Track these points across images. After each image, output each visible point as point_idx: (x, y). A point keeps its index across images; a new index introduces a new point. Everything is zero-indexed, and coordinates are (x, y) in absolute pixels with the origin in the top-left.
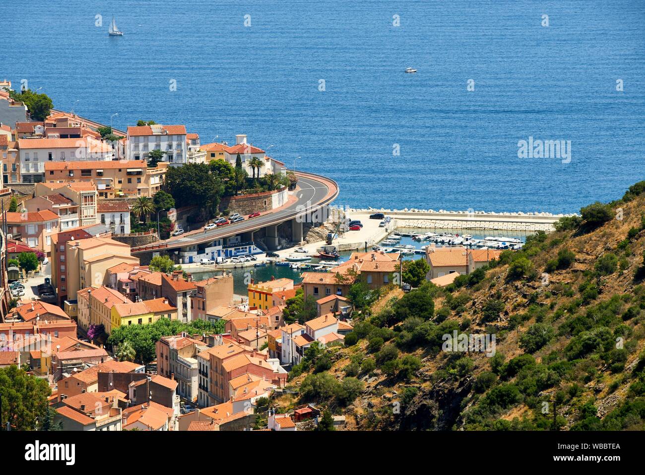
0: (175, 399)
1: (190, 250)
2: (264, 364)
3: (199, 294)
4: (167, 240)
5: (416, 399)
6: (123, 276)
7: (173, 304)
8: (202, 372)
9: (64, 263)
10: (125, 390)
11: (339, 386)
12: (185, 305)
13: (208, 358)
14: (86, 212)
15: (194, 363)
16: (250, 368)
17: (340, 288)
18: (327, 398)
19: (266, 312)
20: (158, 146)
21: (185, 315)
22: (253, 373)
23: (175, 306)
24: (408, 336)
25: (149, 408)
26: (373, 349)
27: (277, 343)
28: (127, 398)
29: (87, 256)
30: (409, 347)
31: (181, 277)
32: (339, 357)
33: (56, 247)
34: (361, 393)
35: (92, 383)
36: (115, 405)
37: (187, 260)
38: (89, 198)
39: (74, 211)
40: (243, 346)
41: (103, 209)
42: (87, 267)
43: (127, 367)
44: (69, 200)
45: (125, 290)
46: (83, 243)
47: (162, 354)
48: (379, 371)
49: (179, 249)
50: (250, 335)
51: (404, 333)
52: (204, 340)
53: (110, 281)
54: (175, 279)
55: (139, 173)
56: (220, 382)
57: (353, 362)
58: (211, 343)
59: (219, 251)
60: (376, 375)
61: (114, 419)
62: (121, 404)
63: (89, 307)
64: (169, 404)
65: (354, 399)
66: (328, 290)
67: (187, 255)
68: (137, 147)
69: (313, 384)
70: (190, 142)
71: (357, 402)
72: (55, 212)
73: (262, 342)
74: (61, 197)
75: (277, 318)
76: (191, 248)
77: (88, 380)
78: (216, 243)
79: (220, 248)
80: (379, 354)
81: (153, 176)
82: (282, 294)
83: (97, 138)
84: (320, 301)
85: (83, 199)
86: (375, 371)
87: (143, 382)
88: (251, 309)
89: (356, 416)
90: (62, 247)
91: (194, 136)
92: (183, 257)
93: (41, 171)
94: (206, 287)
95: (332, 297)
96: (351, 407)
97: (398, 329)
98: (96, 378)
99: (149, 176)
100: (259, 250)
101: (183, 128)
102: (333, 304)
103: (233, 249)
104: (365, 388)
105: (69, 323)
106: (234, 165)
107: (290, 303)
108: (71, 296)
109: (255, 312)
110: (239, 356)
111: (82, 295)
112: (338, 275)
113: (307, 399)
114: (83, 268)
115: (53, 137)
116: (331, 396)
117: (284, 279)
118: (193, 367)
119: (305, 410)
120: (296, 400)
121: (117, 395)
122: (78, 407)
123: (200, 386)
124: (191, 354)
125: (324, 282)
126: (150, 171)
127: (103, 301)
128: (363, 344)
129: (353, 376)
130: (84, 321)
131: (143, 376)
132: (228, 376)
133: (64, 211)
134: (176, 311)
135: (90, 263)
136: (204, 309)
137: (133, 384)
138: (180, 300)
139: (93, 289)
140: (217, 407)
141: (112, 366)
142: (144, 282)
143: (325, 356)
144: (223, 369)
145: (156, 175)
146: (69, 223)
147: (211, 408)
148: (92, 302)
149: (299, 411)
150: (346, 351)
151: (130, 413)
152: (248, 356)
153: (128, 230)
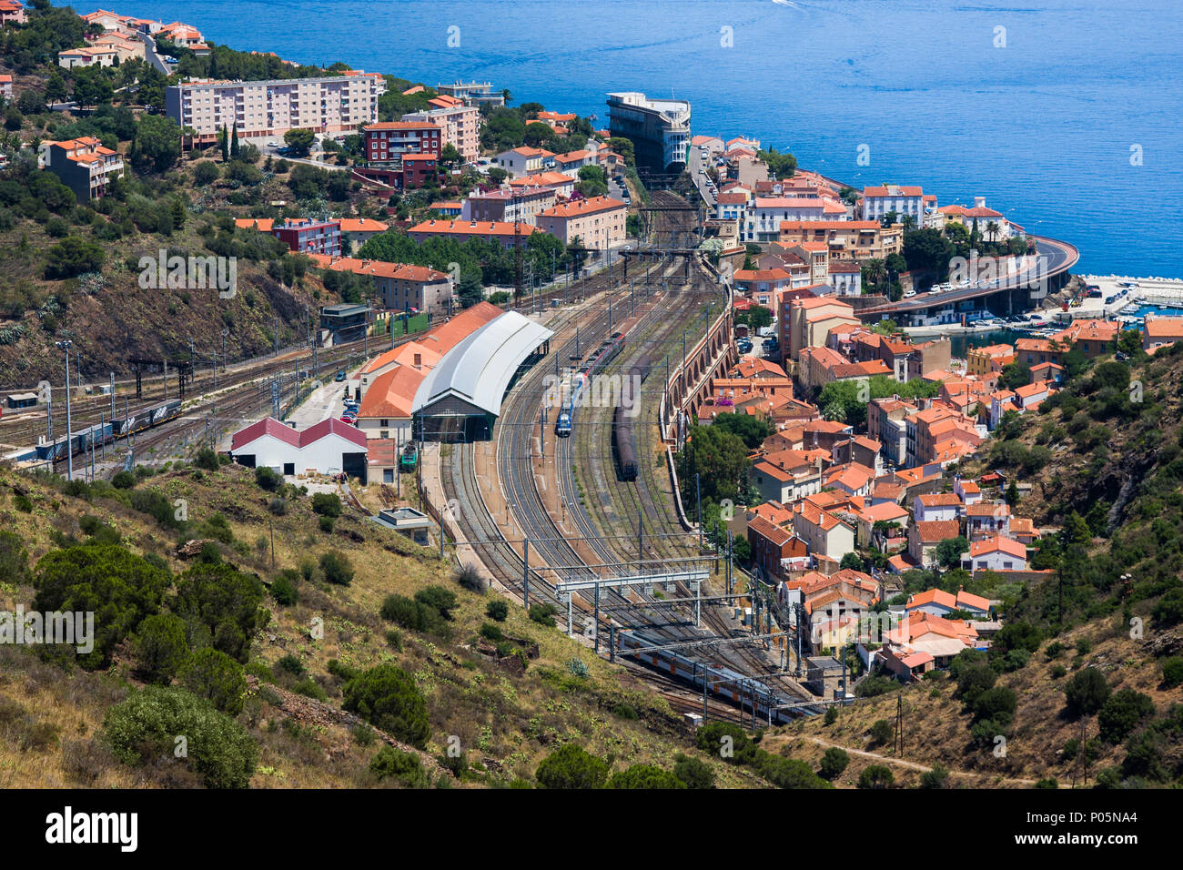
0: (878, 460)
1: (921, 313)
2: (970, 430)
3: (916, 357)
4: (898, 303)
5: (1104, 469)
6: (844, 337)
7: (890, 366)
8: (910, 435)
9: (789, 321)
10: (829, 448)
11: (1028, 454)
12: (902, 368)
13: (916, 421)
14: (817, 272)
15: (902, 425)
16: (954, 433)
17: (1054, 356)
18: (1015, 465)
19: (980, 377)
20: (893, 207)
21: (902, 378)
22: (959, 438)
23: (892, 368)
24: (1102, 406)
25: (851, 469)
26: (1066, 418)
27: (986, 409)
28: (831, 457)
29: (810, 315)
30: (1102, 417)
31: (899, 339)
32: (1031, 424)
33: (782, 305)
34: (1050, 462)
35: (798, 442)
36: (819, 464)
37: (917, 323)
38: (820, 257)
39: (805, 270)
40: (950, 411)
41: (835, 270)
42: (810, 326)
43: (835, 427)
44: (802, 259)
45: (845, 352)
46: (806, 302)
47: (873, 417)
48: (1070, 440)
49: (909, 312)
50: (961, 401)
51: (1098, 402)
52: (915, 404)
53: (831, 341)
54: (893, 341)
55: (872, 234)
56: (926, 446)
57: (1044, 430)
58: (921, 406)
59: (950, 315)
60: (1067, 444)
61: (813, 477)
62: (826, 465)
63: (809, 367)
64: (871, 465)
65: (1042, 467)
66: (1042, 357)
67: (917, 318)
68: (872, 208)
69: (1002, 450)
70: (927, 204)
71: (1045, 471)
72: (787, 270)
73: (972, 407)
74: (794, 255)
75: (992, 384)
76: (921, 312)
77: (793, 438)
78: (946, 307)
79: (952, 312)
80: (1072, 423)
81: (886, 237)
82: (1001, 360)
83: (834, 198)
84: (1033, 369)
85: (815, 258)
86: (1065, 440)
87: (845, 442)
88: (968, 374)
89: (1042, 486)
90: (787, 306)
91: (932, 197)
92: (913, 320)
93: (777, 229)
94: (923, 351)
95: (1046, 364)
96: (1039, 475)
97: (1092, 399)
98: (801, 437)
99: (881, 238)
100: (991, 315)
101: (919, 190)
102: (1046, 372)
103: (965, 314)
104: (1054, 457)
105: (785, 381)
106: (971, 229)
107: (1006, 369)
108: (793, 354)
109: (972, 377)
110: (946, 420)
111: (804, 353)
112: (1053, 342)
113: (996, 465)
114: (806, 327)
115: (790, 196)
116: (1019, 464)
117: (1003, 345)
118: (901, 430)
119: (993, 476)
120: (985, 465)
121: (822, 454)
122: (777, 464)
123: (908, 449)
124: (901, 417)
125: (1039, 349)
126: (883, 233)
127: (821, 361)
128: (1057, 412)
129: (1043, 444)
130: (804, 379)
131: (847, 437)
132: (933, 440)
133: (795, 271)
134: (893, 373)
135: (813, 323)
136: (920, 373)
137: (837, 443)
138: (897, 362)
139: (814, 349)
140: (913, 470)
141: (820, 424)
142: (863, 344)
143: (1017, 423)
144: (929, 433)
145: (890, 236)
146: (800, 281)
147: (908, 471)
148: (812, 362)
149: (986, 477)
150: (1039, 419)
151: (831, 474)
152: (956, 421)
153: (858, 292)
